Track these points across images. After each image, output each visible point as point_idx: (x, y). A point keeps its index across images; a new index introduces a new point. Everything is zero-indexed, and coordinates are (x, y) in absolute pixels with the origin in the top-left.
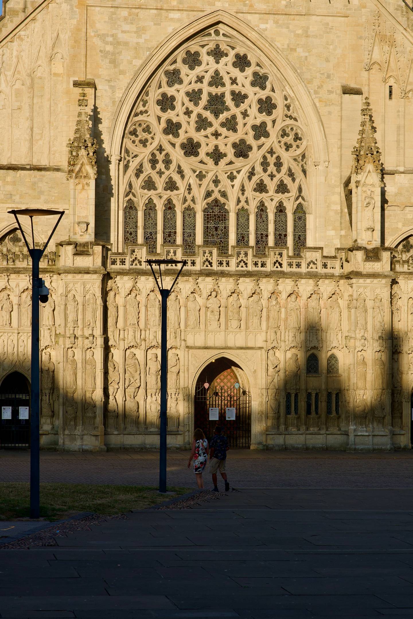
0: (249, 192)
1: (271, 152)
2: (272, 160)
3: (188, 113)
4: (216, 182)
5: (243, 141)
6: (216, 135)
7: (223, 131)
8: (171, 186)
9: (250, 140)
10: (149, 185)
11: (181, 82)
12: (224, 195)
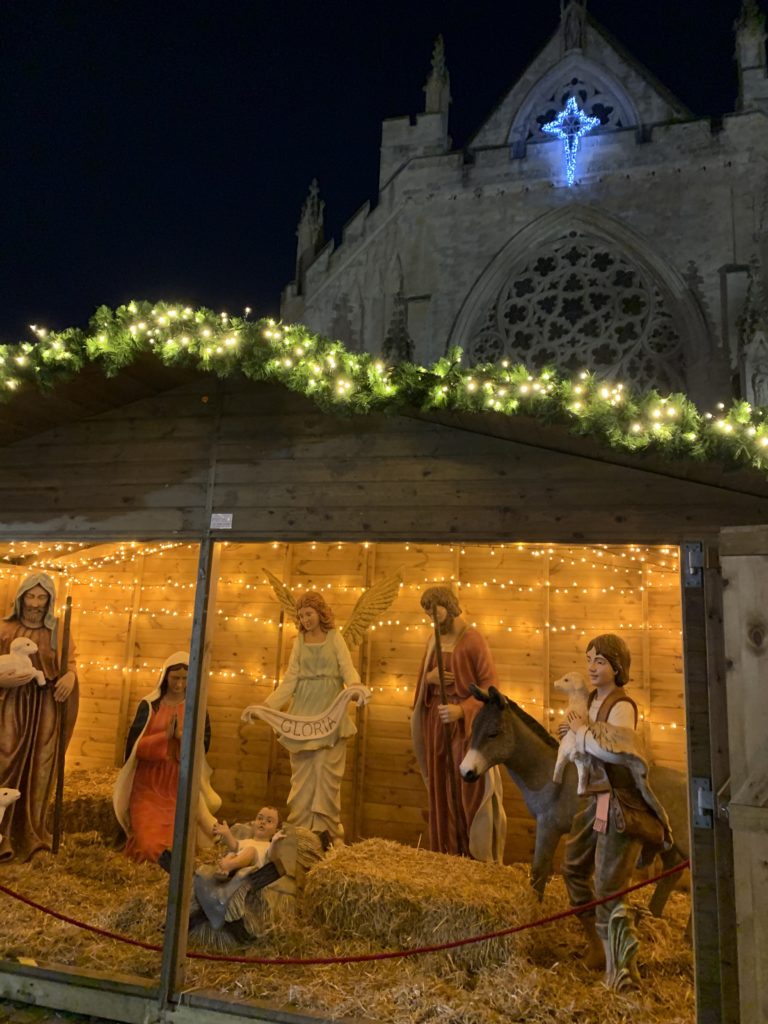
1: (641, 355)
2: (642, 364)
3: (540, 322)
5: (605, 347)
6: (573, 342)
7: (582, 337)
9: (614, 344)
11: (532, 290)
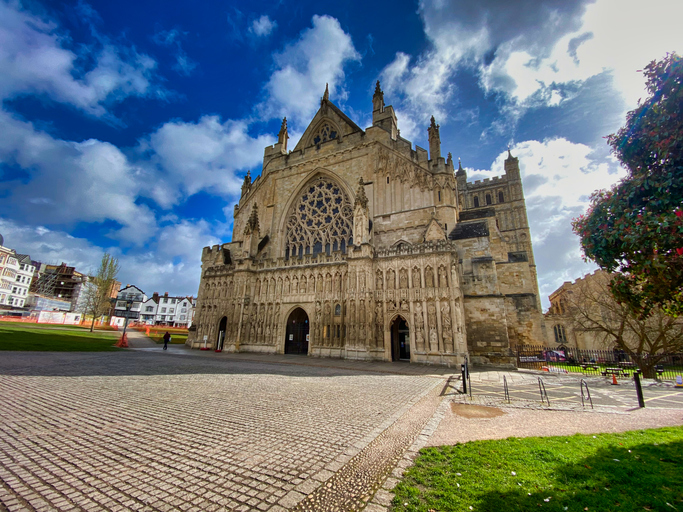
0: (331, 236)
1: (340, 218)
2: (339, 222)
3: (309, 210)
4: (318, 234)
5: (328, 216)
6: (319, 216)
7: (322, 214)
8: (302, 238)
9: (332, 215)
10: (295, 239)
11: (308, 199)
12: (321, 239)
